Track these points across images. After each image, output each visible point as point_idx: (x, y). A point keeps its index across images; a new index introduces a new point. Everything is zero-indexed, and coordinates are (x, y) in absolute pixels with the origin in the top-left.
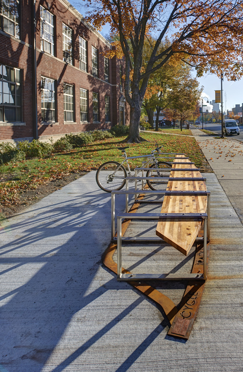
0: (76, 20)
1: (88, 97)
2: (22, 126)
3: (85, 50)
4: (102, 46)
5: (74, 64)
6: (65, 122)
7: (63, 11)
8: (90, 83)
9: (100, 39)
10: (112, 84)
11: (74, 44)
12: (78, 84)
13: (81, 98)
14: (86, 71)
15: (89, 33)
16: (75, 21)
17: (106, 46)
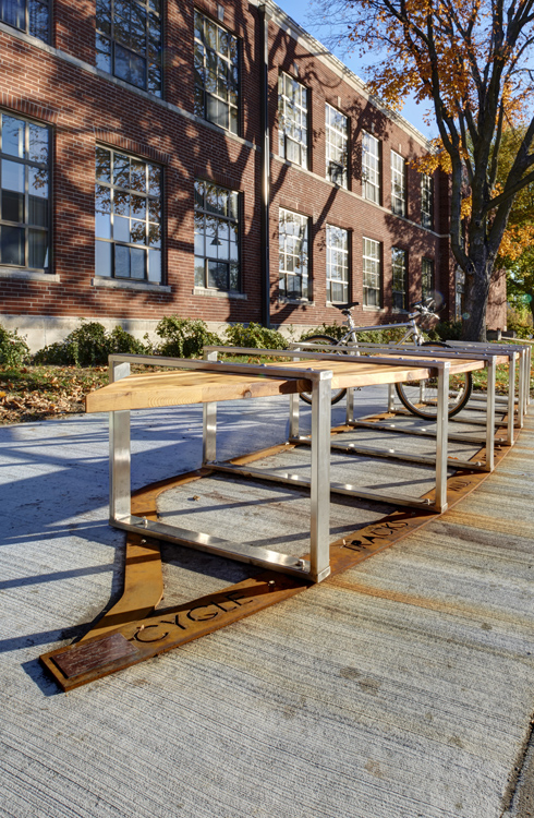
0: (360, 101)
1: (381, 257)
2: (240, 300)
3: (378, 159)
4: (420, 155)
5: (350, 188)
6: (328, 302)
7: (332, 84)
8: (391, 231)
9: (415, 138)
10: (440, 233)
11: (353, 148)
12: (360, 228)
13: (365, 257)
14: (377, 203)
15: (388, 126)
16: (356, 102)
17: (428, 154)
